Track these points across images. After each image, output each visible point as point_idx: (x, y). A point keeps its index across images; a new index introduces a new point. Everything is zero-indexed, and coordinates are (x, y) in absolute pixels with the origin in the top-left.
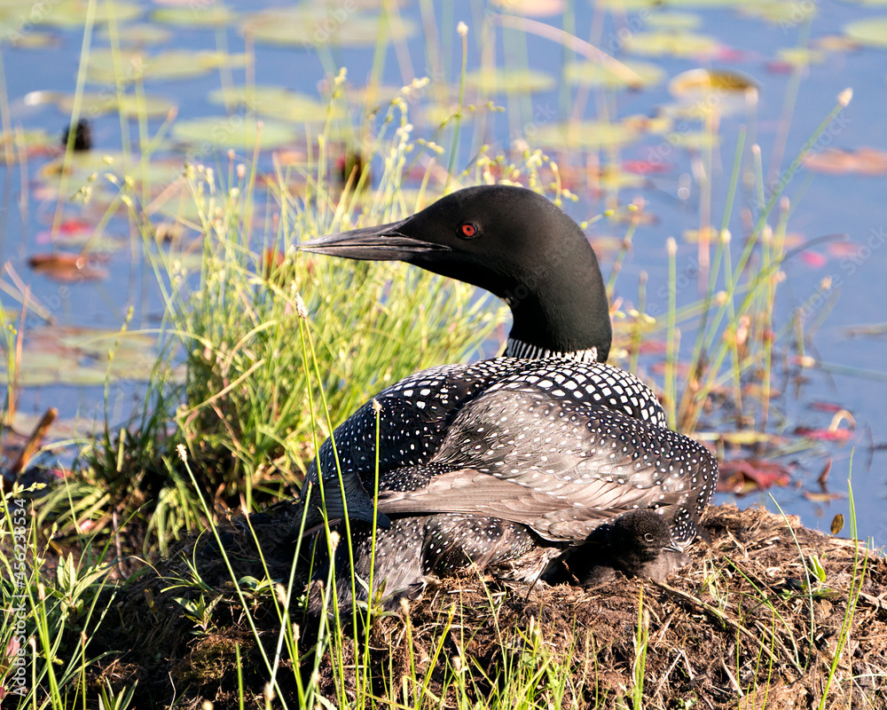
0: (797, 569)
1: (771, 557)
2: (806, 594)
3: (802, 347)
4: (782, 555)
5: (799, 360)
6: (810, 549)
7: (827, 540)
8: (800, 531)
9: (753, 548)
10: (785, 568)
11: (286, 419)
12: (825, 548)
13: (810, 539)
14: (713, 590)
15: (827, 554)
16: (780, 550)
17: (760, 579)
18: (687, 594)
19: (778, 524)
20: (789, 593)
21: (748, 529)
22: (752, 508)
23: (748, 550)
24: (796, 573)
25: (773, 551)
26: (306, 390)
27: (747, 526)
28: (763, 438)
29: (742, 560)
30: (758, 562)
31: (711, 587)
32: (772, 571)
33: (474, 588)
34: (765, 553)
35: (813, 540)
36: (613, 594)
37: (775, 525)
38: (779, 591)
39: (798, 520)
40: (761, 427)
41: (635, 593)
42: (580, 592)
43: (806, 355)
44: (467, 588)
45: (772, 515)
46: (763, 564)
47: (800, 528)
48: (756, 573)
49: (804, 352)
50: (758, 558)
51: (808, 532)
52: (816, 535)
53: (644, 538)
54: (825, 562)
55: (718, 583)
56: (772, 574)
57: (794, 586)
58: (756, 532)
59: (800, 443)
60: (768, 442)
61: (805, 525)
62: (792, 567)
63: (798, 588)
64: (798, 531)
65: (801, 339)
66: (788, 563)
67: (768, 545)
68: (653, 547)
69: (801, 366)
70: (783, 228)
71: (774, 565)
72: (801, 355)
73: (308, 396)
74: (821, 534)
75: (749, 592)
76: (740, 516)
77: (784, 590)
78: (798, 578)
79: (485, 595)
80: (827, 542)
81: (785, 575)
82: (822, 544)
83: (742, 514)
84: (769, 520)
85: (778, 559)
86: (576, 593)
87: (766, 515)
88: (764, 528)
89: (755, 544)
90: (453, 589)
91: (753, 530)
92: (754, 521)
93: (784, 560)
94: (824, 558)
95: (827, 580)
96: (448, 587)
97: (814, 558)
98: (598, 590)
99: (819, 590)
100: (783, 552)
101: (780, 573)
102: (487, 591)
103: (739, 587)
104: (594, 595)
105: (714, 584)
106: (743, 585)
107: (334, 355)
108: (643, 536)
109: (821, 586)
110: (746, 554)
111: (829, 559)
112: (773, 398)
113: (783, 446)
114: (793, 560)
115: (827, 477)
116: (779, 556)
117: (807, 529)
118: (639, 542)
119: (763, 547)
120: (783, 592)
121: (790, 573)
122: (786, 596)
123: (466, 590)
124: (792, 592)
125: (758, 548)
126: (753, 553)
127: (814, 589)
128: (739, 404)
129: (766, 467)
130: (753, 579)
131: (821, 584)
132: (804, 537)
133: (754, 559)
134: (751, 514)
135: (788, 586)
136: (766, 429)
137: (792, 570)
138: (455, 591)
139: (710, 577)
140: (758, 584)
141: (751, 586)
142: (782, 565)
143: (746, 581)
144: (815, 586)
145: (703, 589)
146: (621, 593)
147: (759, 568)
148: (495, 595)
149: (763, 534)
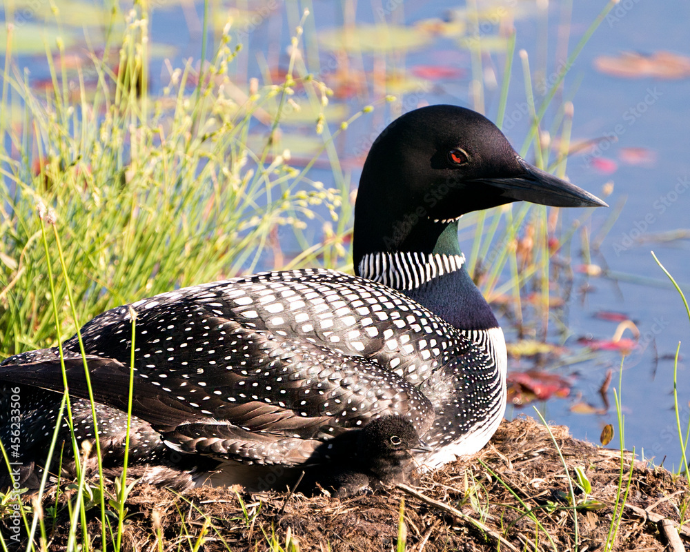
0: (563, 481)
1: (537, 469)
2: (571, 506)
3: (588, 255)
4: (548, 466)
5: (585, 269)
6: (577, 460)
7: (595, 451)
8: (568, 442)
9: (519, 460)
10: (550, 479)
11: (46, 328)
12: (592, 459)
13: (577, 450)
14: (474, 502)
15: (595, 465)
16: (547, 461)
17: (523, 490)
18: (447, 506)
19: (545, 434)
20: (553, 505)
21: (514, 440)
22: (520, 419)
23: (513, 462)
24: (562, 485)
25: (539, 462)
26: (66, 297)
27: (513, 437)
28: (544, 349)
29: (506, 472)
30: (522, 473)
31: (472, 498)
32: (537, 483)
33: (228, 498)
34: (530, 464)
35: (581, 450)
36: (372, 506)
37: (542, 435)
38: (543, 503)
39: (567, 431)
40: (542, 338)
41: (394, 504)
42: (337, 503)
43: (592, 263)
44: (221, 498)
45: (539, 425)
46: (528, 475)
47: (569, 439)
48: (520, 484)
49: (590, 261)
50: (523, 469)
51: (576, 443)
52: (584, 445)
53: (390, 442)
54: (592, 473)
55: (480, 495)
56: (536, 486)
57: (559, 498)
58: (522, 443)
59: (582, 352)
60: (549, 353)
61: (574, 437)
62: (559, 478)
63: (563, 500)
64: (565, 442)
65: (587, 247)
66: (554, 475)
67: (534, 456)
68: (401, 450)
69: (587, 275)
70: (567, 134)
71: (539, 477)
72: (587, 264)
73: (68, 304)
74: (589, 445)
75: (512, 503)
76: (507, 427)
77: (548, 502)
78: (564, 490)
79: (238, 505)
80: (595, 453)
81: (550, 487)
82: (590, 455)
83: (508, 425)
84: (537, 431)
85: (544, 470)
86: (333, 504)
87: (533, 425)
88: (530, 439)
89: (521, 455)
90: (206, 499)
91: (520, 440)
92: (521, 431)
93: (550, 471)
94: (591, 469)
95: (594, 492)
96: (202, 497)
97: (580, 469)
98: (357, 502)
99: (584, 501)
100: (549, 463)
101: (545, 484)
102: (241, 502)
103: (503, 499)
104: (352, 506)
105: (475, 495)
106: (506, 497)
107: (94, 264)
108: (389, 439)
109: (586, 498)
110: (511, 466)
111: (597, 470)
112: (555, 308)
113: (566, 357)
114: (559, 472)
115: (607, 388)
116: (545, 467)
117: (575, 440)
118: (385, 446)
119: (528, 459)
120: (547, 504)
121: (556, 485)
122: (550, 508)
123: (220, 501)
124: (557, 504)
125: (524, 460)
126: (518, 464)
127: (580, 501)
128: (519, 315)
129: (546, 379)
130: (516, 490)
131: (587, 495)
132: (572, 448)
133: (519, 470)
134: (518, 424)
135: (553, 499)
136: (548, 338)
137: (558, 482)
138: (209, 501)
139: (471, 488)
140: (522, 495)
141: (515, 499)
142: (548, 476)
143: (510, 493)
144: (581, 498)
145: (464, 500)
146: (380, 506)
147: (523, 479)
148: (249, 506)
149: (529, 445)
